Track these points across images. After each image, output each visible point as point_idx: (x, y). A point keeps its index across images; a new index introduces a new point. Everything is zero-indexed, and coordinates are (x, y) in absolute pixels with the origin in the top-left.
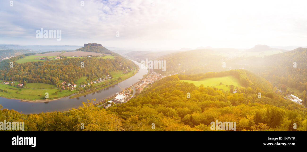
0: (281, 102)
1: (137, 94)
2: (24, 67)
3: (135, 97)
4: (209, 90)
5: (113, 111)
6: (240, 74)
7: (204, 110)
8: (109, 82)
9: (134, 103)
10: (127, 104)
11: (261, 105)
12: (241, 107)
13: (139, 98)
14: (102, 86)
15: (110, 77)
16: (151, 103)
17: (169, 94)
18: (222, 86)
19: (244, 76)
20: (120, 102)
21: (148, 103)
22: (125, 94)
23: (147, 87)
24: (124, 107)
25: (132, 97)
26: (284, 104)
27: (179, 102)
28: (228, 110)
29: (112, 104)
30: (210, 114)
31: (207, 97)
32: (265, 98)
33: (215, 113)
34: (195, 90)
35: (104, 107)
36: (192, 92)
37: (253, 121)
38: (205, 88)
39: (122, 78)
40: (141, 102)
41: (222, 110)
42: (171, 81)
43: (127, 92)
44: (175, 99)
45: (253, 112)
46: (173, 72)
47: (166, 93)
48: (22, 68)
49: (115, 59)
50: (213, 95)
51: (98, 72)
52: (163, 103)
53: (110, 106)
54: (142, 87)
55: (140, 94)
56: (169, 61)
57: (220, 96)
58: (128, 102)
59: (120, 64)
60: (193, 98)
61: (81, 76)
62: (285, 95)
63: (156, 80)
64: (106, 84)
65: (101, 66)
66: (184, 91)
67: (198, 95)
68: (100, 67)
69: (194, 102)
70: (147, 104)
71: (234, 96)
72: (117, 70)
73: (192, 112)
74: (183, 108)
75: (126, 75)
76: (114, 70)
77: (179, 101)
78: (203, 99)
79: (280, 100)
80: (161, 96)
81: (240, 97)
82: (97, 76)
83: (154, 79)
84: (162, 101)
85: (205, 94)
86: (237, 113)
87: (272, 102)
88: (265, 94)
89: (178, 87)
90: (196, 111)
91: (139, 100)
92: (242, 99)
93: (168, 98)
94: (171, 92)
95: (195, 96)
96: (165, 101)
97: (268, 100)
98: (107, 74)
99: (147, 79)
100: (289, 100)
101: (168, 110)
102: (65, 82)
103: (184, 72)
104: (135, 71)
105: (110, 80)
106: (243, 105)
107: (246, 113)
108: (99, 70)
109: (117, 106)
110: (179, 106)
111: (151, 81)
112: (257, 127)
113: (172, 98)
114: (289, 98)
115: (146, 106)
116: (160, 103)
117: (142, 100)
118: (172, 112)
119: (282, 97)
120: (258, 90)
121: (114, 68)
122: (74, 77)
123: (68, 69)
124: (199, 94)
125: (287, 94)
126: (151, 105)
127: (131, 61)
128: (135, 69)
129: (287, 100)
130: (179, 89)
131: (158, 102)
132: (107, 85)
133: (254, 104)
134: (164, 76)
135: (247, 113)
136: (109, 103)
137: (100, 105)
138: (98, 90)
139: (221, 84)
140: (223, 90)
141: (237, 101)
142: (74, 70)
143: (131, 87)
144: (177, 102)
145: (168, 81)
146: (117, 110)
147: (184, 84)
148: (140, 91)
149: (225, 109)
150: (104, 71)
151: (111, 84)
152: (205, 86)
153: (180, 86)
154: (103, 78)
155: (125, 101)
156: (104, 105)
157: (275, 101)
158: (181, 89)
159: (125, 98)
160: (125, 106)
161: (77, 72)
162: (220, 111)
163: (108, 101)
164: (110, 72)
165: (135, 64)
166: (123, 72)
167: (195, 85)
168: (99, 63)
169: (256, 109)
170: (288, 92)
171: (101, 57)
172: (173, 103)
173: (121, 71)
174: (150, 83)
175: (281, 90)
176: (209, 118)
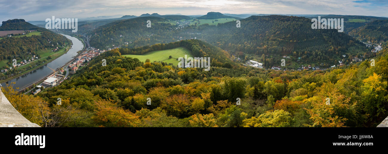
0: (241, 70)
1: (71, 75)
3: (69, 78)
4: (156, 66)
5: (43, 96)
6: (192, 45)
7: (149, 91)
8: (37, 64)
9: (66, 85)
10: (59, 87)
11: (219, 78)
12: (194, 84)
13: (73, 79)
14: (28, 68)
15: (37, 58)
16: (86, 84)
17: (109, 72)
18: (172, 60)
19: (197, 47)
20: (51, 86)
21: (83, 84)
22: (56, 75)
23: (83, 66)
24: (56, 91)
25: (65, 79)
26: (245, 71)
27: (119, 82)
28: (178, 89)
29: (42, 89)
30: (156, 95)
31: (154, 74)
32: (222, 70)
33: (162, 94)
34: (139, 66)
35: (32, 94)
36: (136, 69)
37: (210, 100)
38: (152, 64)
39: (51, 57)
40: (75, 83)
41: (171, 90)
42: (111, 56)
43: (59, 74)
44: (116, 78)
45: (208, 88)
46: (113, 45)
47: (105, 71)
49: (41, 35)
50: (161, 72)
51: (22, 53)
52: (101, 83)
53: (39, 91)
54: (77, 66)
55: (75, 74)
56: (108, 33)
57: (169, 72)
58: (61, 84)
59: (48, 40)
60: (137, 76)
62: (244, 62)
63: (94, 56)
64: (32, 66)
65: (25, 45)
66: (126, 68)
67: (142, 72)
68: (23, 47)
69: (139, 81)
70: (82, 86)
71: (186, 72)
72: (44, 48)
73: (135, 93)
74: (124, 89)
75: (56, 53)
76: (41, 48)
77: (120, 80)
78: (149, 77)
79: (240, 69)
80: (99, 75)
81: (193, 72)
82: (21, 58)
83: (91, 56)
84: (100, 82)
85: (152, 70)
86: (189, 92)
87: (231, 72)
88: (223, 65)
89: (119, 63)
90: (140, 93)
91: (72, 81)
92: (196, 75)
93: (107, 78)
94: (111, 70)
95: (140, 73)
96: (104, 81)
97: (226, 70)
98: (33, 54)
99: (82, 56)
100: (250, 66)
101: (106, 92)
103: (126, 45)
104: (68, 47)
105: (38, 61)
106: (197, 82)
107: (201, 92)
108: (23, 51)
109: (48, 91)
110: (120, 87)
111: (88, 58)
112: (216, 106)
113: (112, 77)
114: (249, 64)
115: (81, 88)
116: (98, 83)
117: (77, 81)
118: (111, 93)
119: (242, 65)
120: (213, 61)
121: (42, 46)
124: (144, 70)
125: (246, 61)
126: (87, 87)
127: (62, 36)
128: (67, 45)
129: (247, 66)
130: (120, 65)
131: (95, 83)
132: (33, 68)
133: (210, 78)
134: (103, 50)
135: (201, 90)
136: (38, 88)
137: (26, 91)
138: (23, 74)
139: (170, 57)
140: (173, 65)
141: (189, 78)
143: (63, 67)
144: (117, 82)
145: (108, 57)
146: (46, 95)
147: (127, 59)
148: (75, 71)
149: (175, 89)
150: (29, 51)
151: (39, 66)
152: (152, 61)
153: (122, 63)
154: (29, 60)
155: (57, 84)
156: (31, 91)
157: (235, 71)
158: (122, 66)
159: (56, 81)
160: (57, 89)
162: (169, 91)
163: (36, 86)
164: (36, 51)
165: (67, 39)
166: (52, 50)
167: (139, 61)
168: (22, 43)
169: (212, 84)
170: (247, 58)
171: (24, 35)
172: (112, 83)
173: (50, 49)
174: (86, 61)
175: (240, 57)
176: (154, 101)
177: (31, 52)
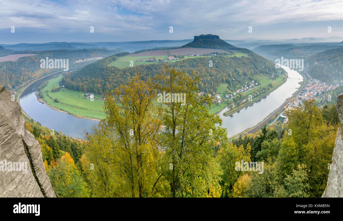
2: (131, 73)
15: (256, 84)
46: (342, 82)
48: (129, 74)
51: (238, 77)
59: (261, 64)
61: (220, 83)
65: (239, 67)
68: (238, 69)
75: (275, 81)
76: (257, 73)
82: (240, 82)
98: (251, 79)
102: (203, 93)
104: (284, 76)
108: (238, 74)
121: (256, 71)
122: (211, 85)
123: (199, 73)
128: (282, 73)
142: (208, 75)
154: (249, 85)
161: (213, 77)
166: (269, 77)
168: (235, 64)
173: (266, 75)
177: (247, 76)
